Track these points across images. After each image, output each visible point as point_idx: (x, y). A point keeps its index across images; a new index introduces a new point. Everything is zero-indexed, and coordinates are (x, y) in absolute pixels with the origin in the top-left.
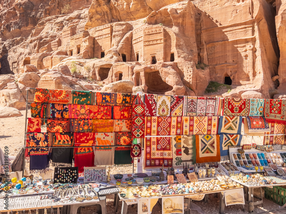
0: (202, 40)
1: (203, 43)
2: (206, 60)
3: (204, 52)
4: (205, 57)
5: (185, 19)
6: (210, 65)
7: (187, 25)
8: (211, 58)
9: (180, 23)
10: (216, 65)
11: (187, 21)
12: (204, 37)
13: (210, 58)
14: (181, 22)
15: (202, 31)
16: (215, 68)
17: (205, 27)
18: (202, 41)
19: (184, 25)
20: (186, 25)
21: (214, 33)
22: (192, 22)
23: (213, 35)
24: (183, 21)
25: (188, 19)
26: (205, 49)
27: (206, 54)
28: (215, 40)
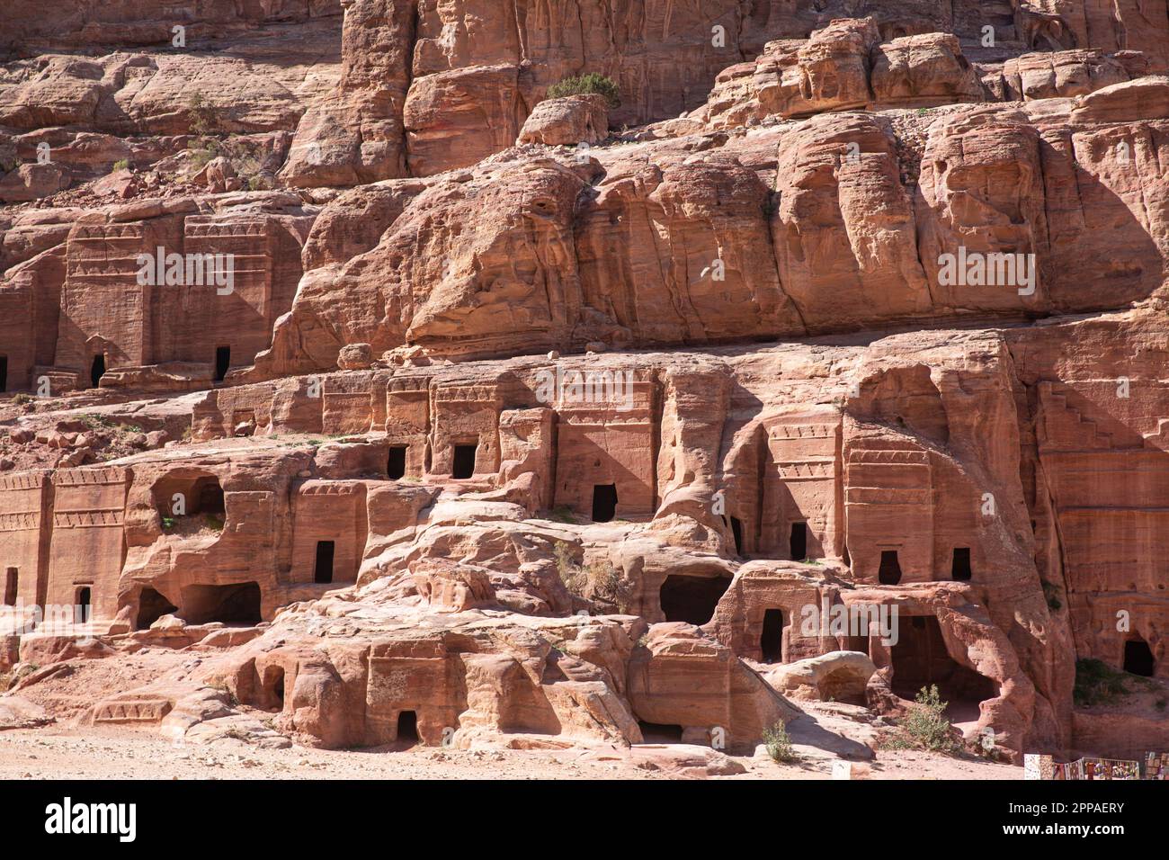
0: (1039, 489)
1: (1042, 501)
2: (1054, 571)
3: (1048, 539)
4: (1050, 556)
5: (991, 413)
6: (1070, 590)
7: (995, 435)
8: (1075, 564)
9: (974, 429)
10: (1096, 593)
11: (996, 422)
12: (1049, 482)
13: (1070, 566)
14: (975, 423)
15: (1042, 458)
16: (1090, 605)
17: (1051, 444)
18: (1038, 493)
19: (985, 434)
20: (990, 436)
21: (1091, 473)
22: (1012, 425)
23: (1085, 479)
24: (985, 419)
25: (1001, 415)
26: (1052, 529)
27: (1057, 546)
28: (1093, 502)
